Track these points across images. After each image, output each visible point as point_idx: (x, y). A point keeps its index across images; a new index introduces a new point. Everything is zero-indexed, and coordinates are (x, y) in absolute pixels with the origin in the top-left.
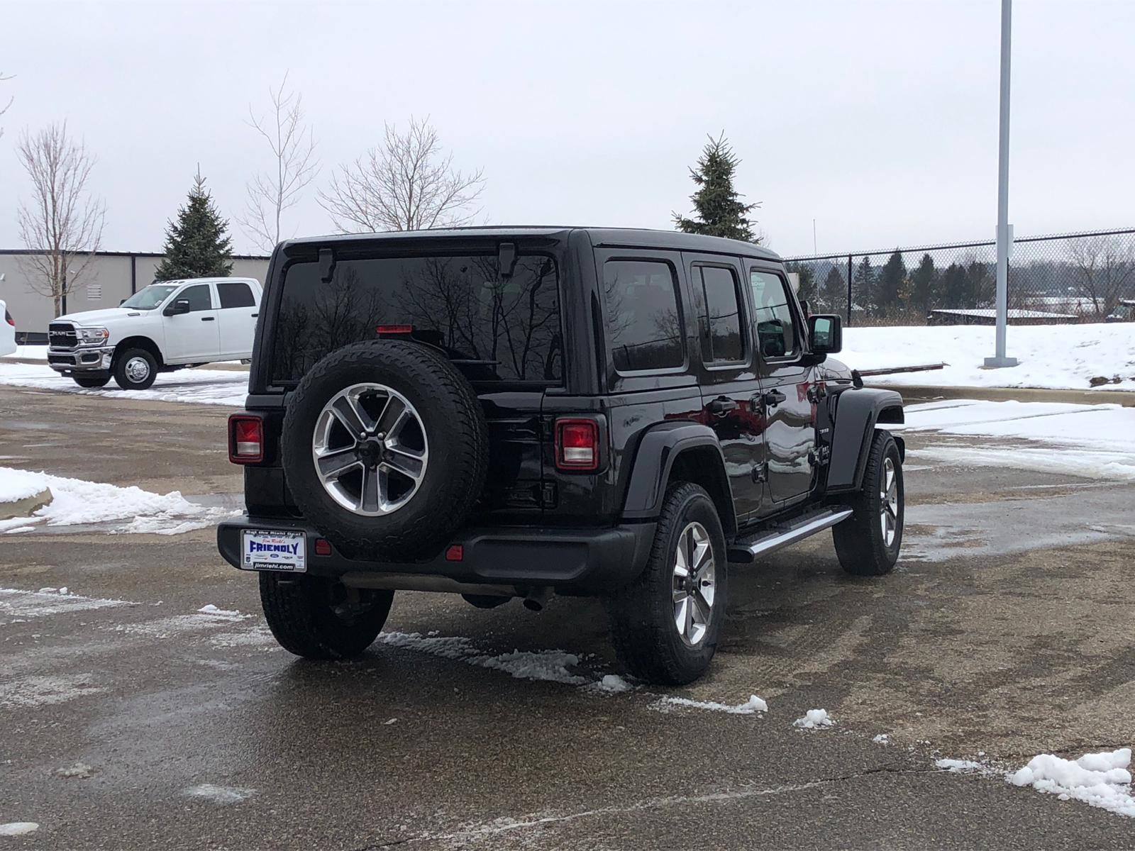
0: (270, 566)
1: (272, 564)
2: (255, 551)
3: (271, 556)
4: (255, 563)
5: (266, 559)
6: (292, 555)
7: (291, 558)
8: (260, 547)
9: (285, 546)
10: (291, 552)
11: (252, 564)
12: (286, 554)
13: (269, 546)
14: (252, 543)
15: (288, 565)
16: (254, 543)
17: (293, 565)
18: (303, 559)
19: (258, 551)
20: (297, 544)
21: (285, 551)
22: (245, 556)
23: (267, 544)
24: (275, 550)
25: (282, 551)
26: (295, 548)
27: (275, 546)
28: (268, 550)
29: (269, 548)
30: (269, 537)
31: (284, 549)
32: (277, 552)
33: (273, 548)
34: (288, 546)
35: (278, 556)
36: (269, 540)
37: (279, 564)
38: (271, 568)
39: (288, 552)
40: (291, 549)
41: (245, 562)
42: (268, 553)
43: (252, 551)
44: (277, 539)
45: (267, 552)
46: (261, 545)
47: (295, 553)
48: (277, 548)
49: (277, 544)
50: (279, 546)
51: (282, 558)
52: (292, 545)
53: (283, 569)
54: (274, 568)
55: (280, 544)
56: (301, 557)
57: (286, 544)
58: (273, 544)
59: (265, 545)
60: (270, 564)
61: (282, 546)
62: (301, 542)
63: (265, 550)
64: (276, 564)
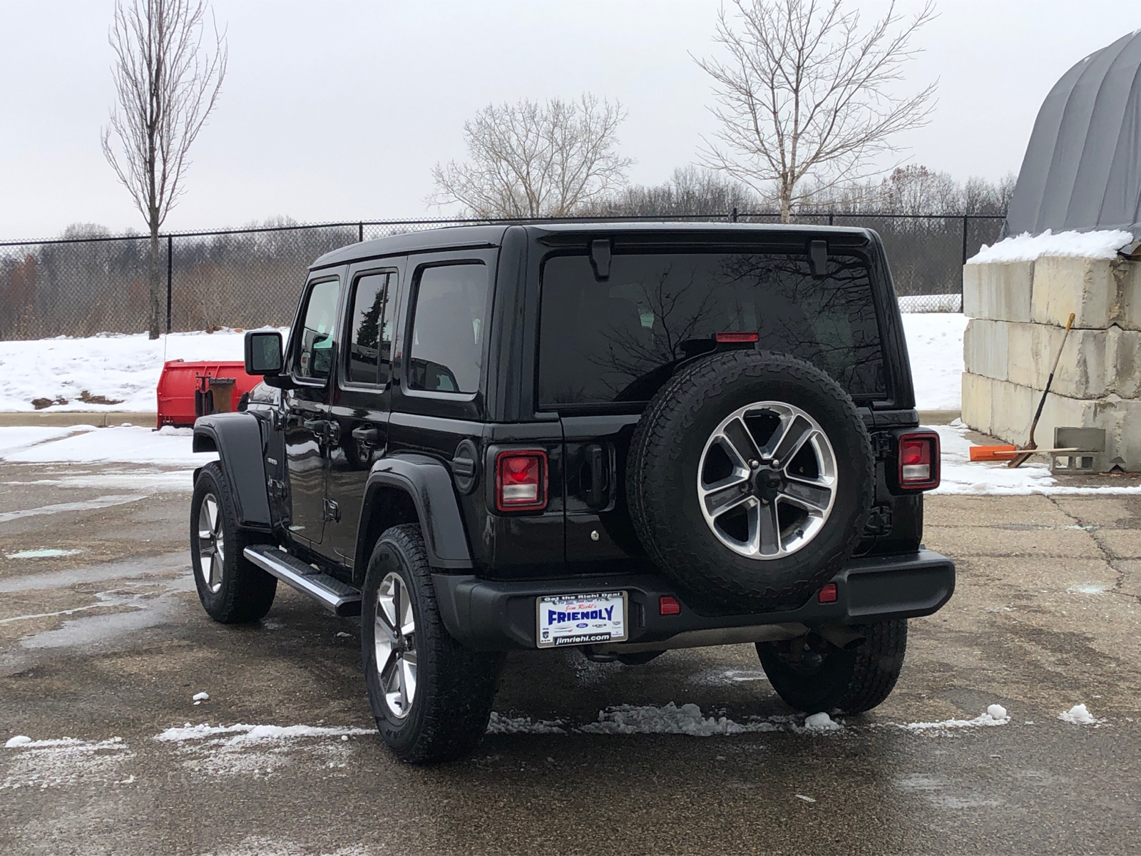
0: (578, 640)
1: (580, 636)
2: (555, 622)
3: (578, 626)
4: (556, 639)
5: (570, 631)
6: (606, 621)
7: (605, 625)
8: (562, 617)
9: (596, 612)
10: (604, 618)
11: (552, 641)
12: (598, 621)
13: (574, 614)
14: (551, 613)
15: (601, 634)
16: (554, 613)
17: (609, 634)
18: (622, 625)
19: (559, 622)
20: (612, 608)
21: (596, 618)
22: (542, 631)
23: (571, 611)
24: (583, 618)
25: (592, 618)
26: (609, 613)
27: (583, 613)
28: (574, 619)
29: (574, 616)
30: (575, 602)
31: (595, 615)
32: (585, 621)
33: (579, 616)
34: (600, 611)
35: (587, 625)
36: (576, 606)
37: (590, 636)
38: (580, 642)
39: (601, 618)
40: (604, 614)
41: (542, 638)
42: (573, 623)
43: (550, 623)
44: (586, 604)
45: (572, 621)
46: (564, 614)
47: (610, 619)
48: (585, 615)
49: (585, 611)
50: (588, 613)
51: (592, 627)
52: (606, 609)
53: (596, 641)
54: (583, 642)
55: (590, 610)
56: (619, 623)
57: (597, 609)
58: (580, 611)
59: (569, 614)
60: (577, 636)
61: (592, 612)
62: (617, 604)
63: (569, 619)
64: (585, 636)
